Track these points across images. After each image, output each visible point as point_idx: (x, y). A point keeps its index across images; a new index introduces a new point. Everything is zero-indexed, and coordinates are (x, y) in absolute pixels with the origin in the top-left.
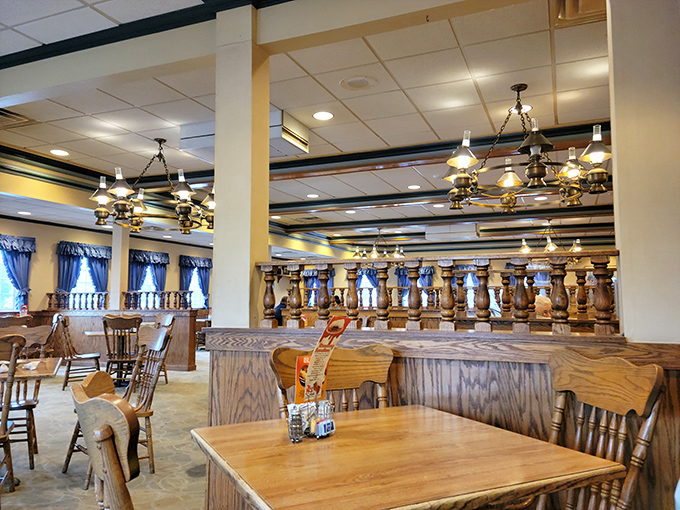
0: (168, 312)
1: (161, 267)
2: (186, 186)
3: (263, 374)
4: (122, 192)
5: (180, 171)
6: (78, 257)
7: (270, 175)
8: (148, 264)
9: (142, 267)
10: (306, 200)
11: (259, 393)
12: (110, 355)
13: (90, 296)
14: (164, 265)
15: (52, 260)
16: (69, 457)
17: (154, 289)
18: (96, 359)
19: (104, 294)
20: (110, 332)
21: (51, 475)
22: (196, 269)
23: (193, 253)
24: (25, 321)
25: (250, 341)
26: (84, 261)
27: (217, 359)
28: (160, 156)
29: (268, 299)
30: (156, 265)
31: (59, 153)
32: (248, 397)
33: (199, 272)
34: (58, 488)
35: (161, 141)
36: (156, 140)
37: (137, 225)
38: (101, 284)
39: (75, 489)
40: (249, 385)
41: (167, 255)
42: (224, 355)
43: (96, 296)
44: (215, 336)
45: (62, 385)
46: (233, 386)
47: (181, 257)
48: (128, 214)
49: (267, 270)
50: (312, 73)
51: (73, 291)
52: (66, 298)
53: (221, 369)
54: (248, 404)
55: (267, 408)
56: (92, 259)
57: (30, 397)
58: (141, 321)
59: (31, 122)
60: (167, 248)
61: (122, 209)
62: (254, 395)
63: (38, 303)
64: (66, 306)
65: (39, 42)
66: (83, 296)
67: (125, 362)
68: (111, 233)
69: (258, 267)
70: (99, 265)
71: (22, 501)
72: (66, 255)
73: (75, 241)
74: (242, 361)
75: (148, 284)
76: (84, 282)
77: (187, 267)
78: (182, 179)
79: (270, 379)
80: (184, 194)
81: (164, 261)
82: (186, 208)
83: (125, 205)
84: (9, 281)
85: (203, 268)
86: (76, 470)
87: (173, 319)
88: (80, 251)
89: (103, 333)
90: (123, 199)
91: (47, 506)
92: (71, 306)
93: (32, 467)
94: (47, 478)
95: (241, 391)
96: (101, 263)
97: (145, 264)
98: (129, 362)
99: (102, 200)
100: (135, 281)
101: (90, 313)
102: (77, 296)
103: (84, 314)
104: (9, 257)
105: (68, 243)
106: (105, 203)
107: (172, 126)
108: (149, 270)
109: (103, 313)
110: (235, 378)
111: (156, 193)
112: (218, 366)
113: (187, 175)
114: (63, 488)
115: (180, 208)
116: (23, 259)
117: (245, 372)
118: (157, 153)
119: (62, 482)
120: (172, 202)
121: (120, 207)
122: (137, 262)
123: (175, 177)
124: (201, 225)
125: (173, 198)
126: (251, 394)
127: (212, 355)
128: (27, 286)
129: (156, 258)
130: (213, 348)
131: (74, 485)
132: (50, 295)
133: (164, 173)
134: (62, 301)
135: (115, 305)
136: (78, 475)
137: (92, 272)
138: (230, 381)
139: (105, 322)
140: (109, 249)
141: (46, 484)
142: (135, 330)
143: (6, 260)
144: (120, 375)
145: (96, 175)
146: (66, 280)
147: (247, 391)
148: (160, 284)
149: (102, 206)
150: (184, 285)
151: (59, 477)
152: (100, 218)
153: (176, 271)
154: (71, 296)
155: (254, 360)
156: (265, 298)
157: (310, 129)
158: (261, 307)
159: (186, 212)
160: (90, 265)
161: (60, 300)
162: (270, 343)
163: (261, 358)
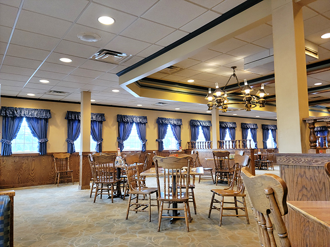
0: (240, 150)
1: (233, 129)
2: (248, 87)
3: (313, 178)
4: (218, 94)
5: (245, 80)
6: (198, 126)
7: (307, 72)
8: (227, 128)
9: (225, 129)
10: (313, 87)
11: (311, 188)
12: (216, 169)
13: (204, 143)
14: (234, 128)
15: (188, 128)
16: (210, 211)
17: (230, 139)
18: (211, 170)
19: (210, 142)
20: (216, 159)
21: (204, 217)
22: (249, 130)
23: (247, 122)
24: (181, 153)
25: (303, 160)
26: (200, 128)
27: (284, 169)
28: (234, 75)
29: (312, 138)
30: (230, 128)
31: (191, 81)
32: (304, 190)
33: (251, 130)
34: (208, 224)
35: (234, 68)
36: (232, 67)
37: (225, 108)
38: (208, 137)
39: (216, 225)
40: (304, 184)
41: (235, 123)
42: (288, 167)
43: (207, 143)
44: (282, 157)
45: (198, 181)
46: (295, 184)
47: (242, 124)
48: (222, 104)
49: (311, 122)
50: (321, 13)
51: (197, 141)
52: (195, 144)
53: (286, 174)
54: (305, 193)
55: (317, 197)
56: (203, 127)
57: (191, 183)
58: (229, 153)
59: (181, 69)
60: (235, 120)
61: (219, 102)
62: (309, 189)
63: (185, 146)
64: (195, 147)
65: (188, 33)
66: (202, 143)
67: (223, 172)
68: (211, 115)
69: (304, 121)
70: (206, 129)
71: (195, 227)
72: (193, 125)
73: (196, 119)
74: (298, 171)
75: (228, 137)
76: (201, 138)
77: (245, 128)
78: (246, 84)
79: (318, 181)
80: (247, 91)
81: (234, 126)
82: (249, 98)
83: (220, 99)
84: (174, 137)
85: (253, 129)
86: (214, 217)
87: (244, 153)
88: (199, 123)
89: (213, 159)
90: (220, 97)
91: (206, 231)
92: (197, 147)
93: (196, 214)
94: (202, 219)
95: (300, 187)
96: (207, 128)
97: (225, 128)
98: (225, 173)
99: (210, 98)
100: (222, 136)
101: (205, 151)
102: (199, 143)
103: (202, 151)
104: (173, 127)
105: (193, 120)
106: (211, 100)
107: (240, 59)
108: (227, 130)
109: (210, 150)
110: (295, 179)
111: (230, 93)
112: (285, 173)
113: (248, 82)
114: (210, 224)
115: (246, 98)
116: (178, 128)
117: (302, 177)
118: (233, 73)
119: (209, 221)
120: (242, 96)
121: (218, 101)
122: (223, 127)
123: (243, 83)
124: (256, 106)
125: (241, 94)
126: (306, 189)
127: (281, 167)
128: (180, 139)
129: (230, 125)
130: (281, 164)
131: (214, 224)
132: (189, 143)
133: (237, 83)
134: (193, 145)
135: (215, 146)
136: (215, 219)
137: (204, 132)
138: (293, 181)
139: (214, 154)
140: (210, 122)
141: (203, 221)
142: (227, 158)
143: (172, 129)
144: (221, 178)
145: (206, 89)
146: (194, 137)
147: (303, 187)
148: (233, 137)
149: (210, 101)
150: (244, 137)
151: (207, 219)
152: (209, 107)
153: (240, 131)
154: (197, 143)
155: (307, 170)
156: (310, 137)
157: (318, 45)
158: (308, 143)
159: (249, 100)
160: (203, 129)
161: (192, 145)
162: (317, 161)
163: (311, 170)
